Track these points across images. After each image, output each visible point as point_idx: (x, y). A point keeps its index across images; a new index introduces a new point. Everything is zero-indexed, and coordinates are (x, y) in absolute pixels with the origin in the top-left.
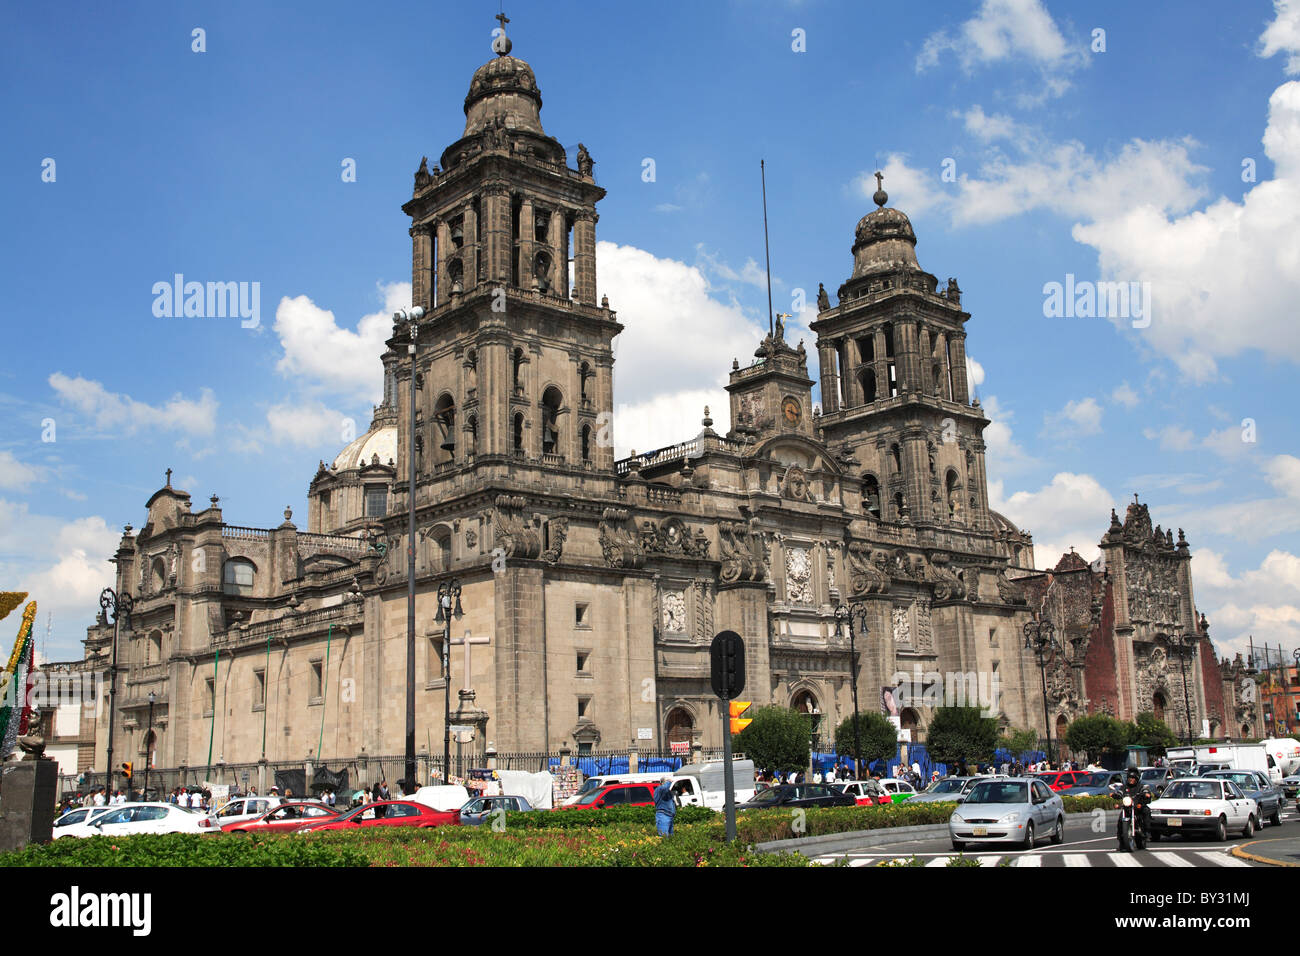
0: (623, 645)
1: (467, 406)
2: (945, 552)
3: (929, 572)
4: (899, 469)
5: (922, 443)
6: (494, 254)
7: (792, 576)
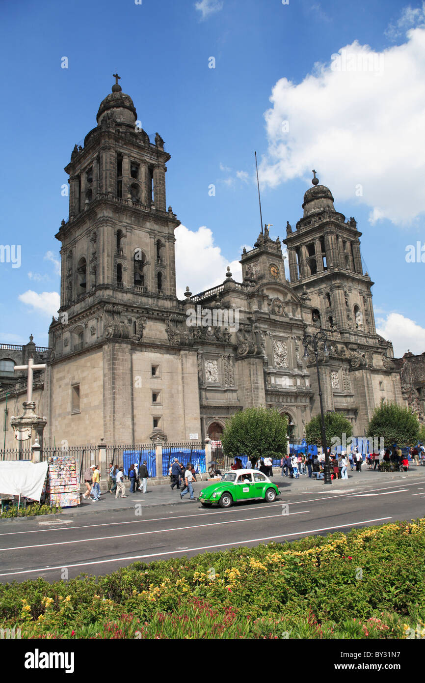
0: (180, 388)
1: (92, 261)
2: (355, 344)
3: (348, 354)
4: (330, 305)
5: (341, 292)
6: (106, 181)
7: (277, 354)
